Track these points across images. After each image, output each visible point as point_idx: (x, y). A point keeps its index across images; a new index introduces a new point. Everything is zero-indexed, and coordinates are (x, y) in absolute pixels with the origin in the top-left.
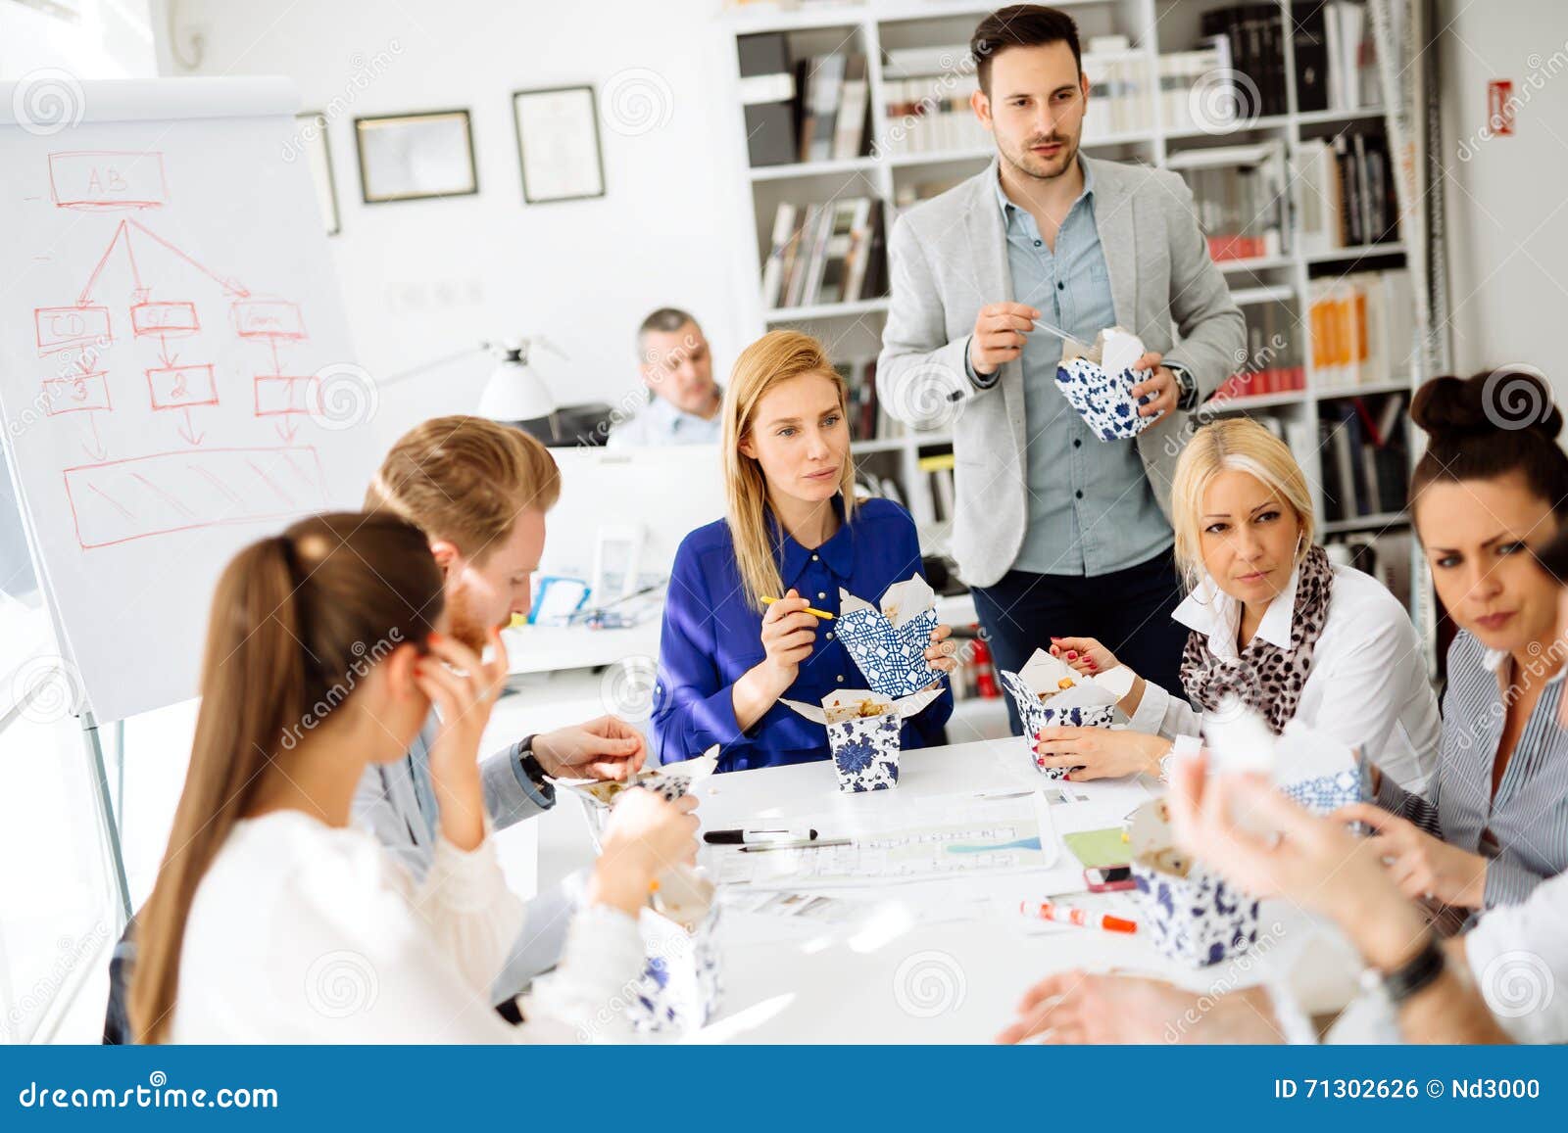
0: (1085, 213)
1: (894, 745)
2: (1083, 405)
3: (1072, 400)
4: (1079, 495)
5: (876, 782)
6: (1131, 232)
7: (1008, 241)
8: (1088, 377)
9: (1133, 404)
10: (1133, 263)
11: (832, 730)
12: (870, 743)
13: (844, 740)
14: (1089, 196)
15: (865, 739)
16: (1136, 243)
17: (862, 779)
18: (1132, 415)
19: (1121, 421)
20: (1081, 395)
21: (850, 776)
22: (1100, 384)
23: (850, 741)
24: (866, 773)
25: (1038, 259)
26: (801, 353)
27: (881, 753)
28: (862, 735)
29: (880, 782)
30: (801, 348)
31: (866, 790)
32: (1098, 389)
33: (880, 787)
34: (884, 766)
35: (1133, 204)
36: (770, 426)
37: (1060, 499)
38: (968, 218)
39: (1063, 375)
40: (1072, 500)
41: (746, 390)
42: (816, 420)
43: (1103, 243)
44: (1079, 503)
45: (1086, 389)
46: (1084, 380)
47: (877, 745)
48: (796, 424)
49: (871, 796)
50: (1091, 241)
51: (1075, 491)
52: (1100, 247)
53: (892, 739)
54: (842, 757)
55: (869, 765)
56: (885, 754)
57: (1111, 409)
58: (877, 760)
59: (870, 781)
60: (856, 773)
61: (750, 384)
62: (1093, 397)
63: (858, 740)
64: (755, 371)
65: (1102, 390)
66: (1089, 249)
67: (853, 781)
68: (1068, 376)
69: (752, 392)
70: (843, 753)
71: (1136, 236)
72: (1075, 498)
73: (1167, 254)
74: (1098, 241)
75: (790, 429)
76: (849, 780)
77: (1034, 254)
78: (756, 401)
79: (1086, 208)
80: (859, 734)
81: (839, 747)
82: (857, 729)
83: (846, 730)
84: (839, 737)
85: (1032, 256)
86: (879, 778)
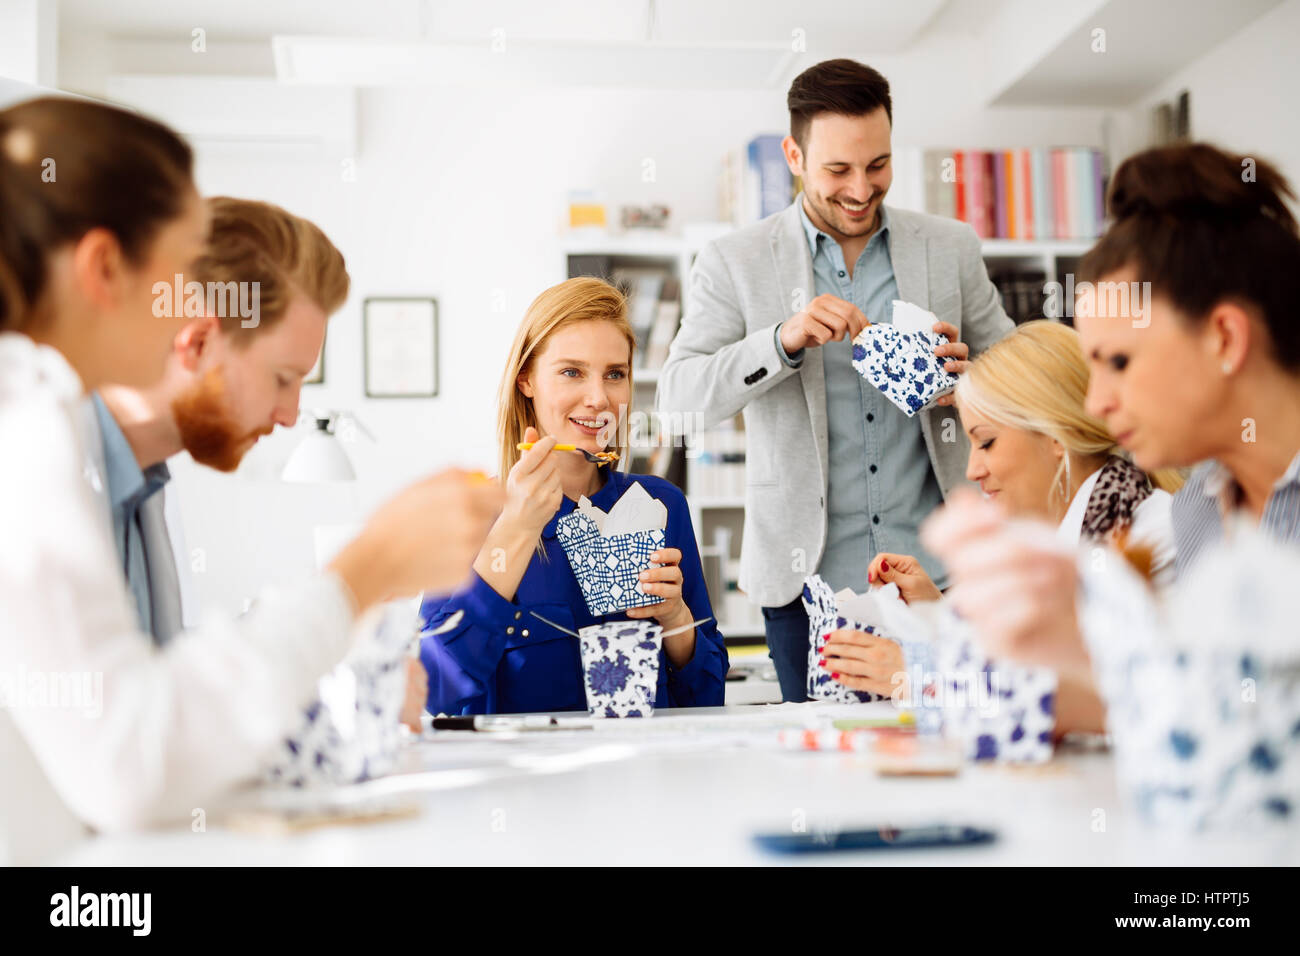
0: (881, 251)
1: (652, 666)
2: (884, 378)
3: (871, 379)
4: (876, 520)
5: (630, 708)
6: (925, 269)
7: (815, 272)
8: (882, 343)
9: (932, 361)
10: (926, 297)
11: (586, 644)
12: (626, 662)
13: (598, 656)
14: (886, 232)
15: (622, 658)
16: (929, 279)
17: (615, 703)
18: (931, 369)
19: (921, 377)
20: (879, 367)
21: (602, 698)
22: (893, 345)
23: (605, 657)
24: (619, 695)
25: (840, 291)
26: (602, 299)
27: (637, 675)
28: (618, 651)
29: (634, 708)
30: (606, 294)
31: (617, 716)
32: (893, 351)
33: (635, 714)
34: (639, 689)
35: (927, 245)
36: (555, 364)
37: (858, 524)
38: (775, 246)
39: (860, 353)
40: (869, 525)
41: (539, 323)
42: (603, 369)
43: (898, 279)
44: (875, 528)
45: (881, 356)
46: (878, 348)
47: (633, 665)
48: (581, 368)
49: (623, 723)
50: (887, 276)
51: (872, 516)
52: (895, 283)
53: (650, 659)
54: (594, 676)
55: (623, 687)
56: (642, 676)
57: (909, 368)
58: (632, 681)
59: (623, 705)
60: (608, 695)
61: (547, 317)
62: (892, 363)
63: (613, 657)
64: (553, 307)
65: (897, 350)
66: (884, 285)
67: (605, 705)
68: (863, 350)
69: (544, 327)
70: (596, 670)
71: (929, 273)
72: (872, 523)
73: (958, 291)
74: (893, 278)
75: (575, 371)
76: (600, 703)
77: (836, 285)
78: (546, 336)
79: (882, 247)
80: (615, 650)
81: (592, 663)
82: (614, 645)
83: (601, 644)
84: (593, 651)
85: (834, 288)
86: (633, 703)
